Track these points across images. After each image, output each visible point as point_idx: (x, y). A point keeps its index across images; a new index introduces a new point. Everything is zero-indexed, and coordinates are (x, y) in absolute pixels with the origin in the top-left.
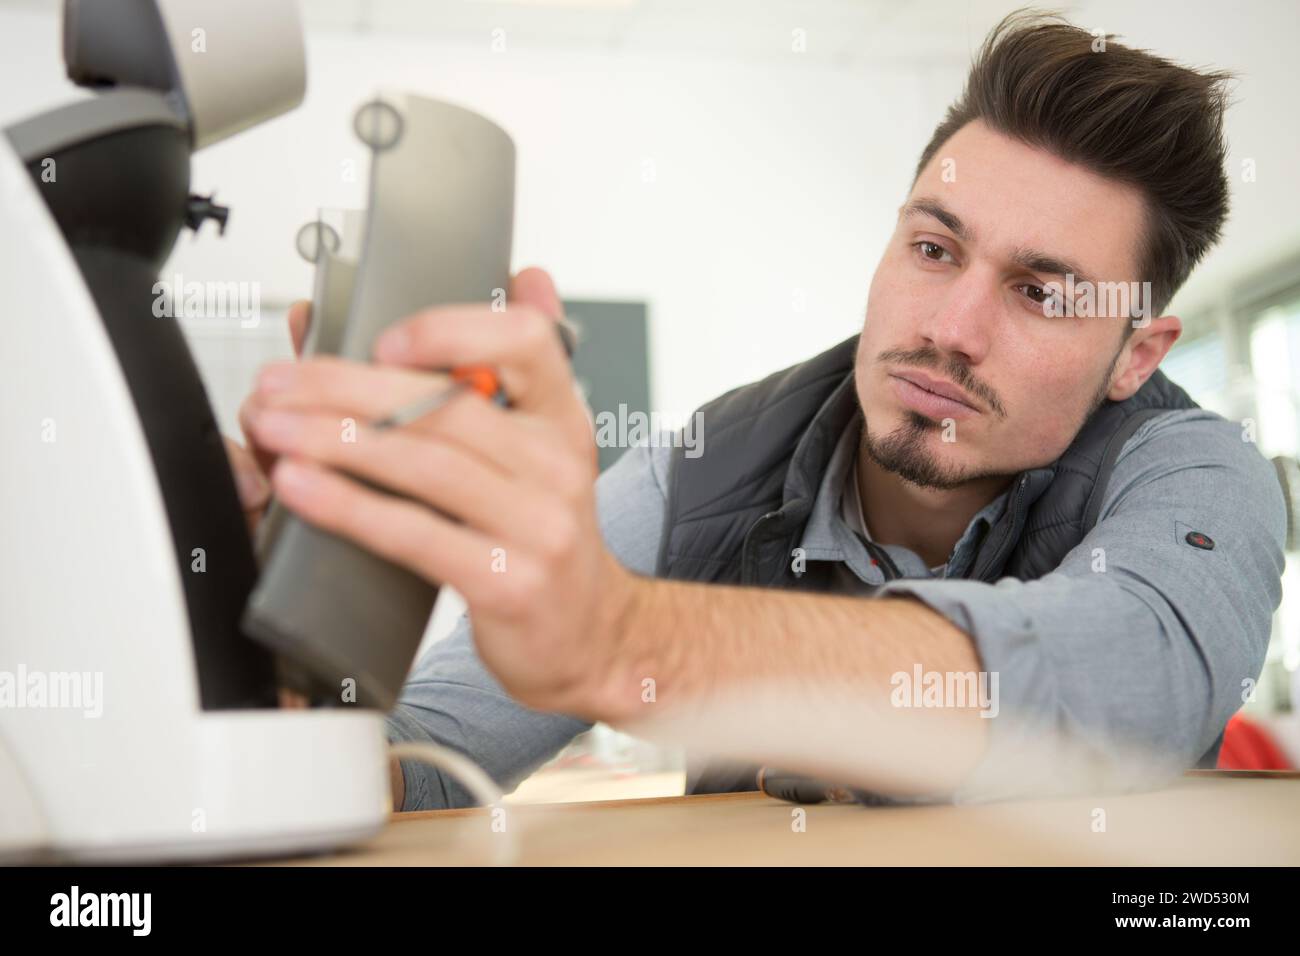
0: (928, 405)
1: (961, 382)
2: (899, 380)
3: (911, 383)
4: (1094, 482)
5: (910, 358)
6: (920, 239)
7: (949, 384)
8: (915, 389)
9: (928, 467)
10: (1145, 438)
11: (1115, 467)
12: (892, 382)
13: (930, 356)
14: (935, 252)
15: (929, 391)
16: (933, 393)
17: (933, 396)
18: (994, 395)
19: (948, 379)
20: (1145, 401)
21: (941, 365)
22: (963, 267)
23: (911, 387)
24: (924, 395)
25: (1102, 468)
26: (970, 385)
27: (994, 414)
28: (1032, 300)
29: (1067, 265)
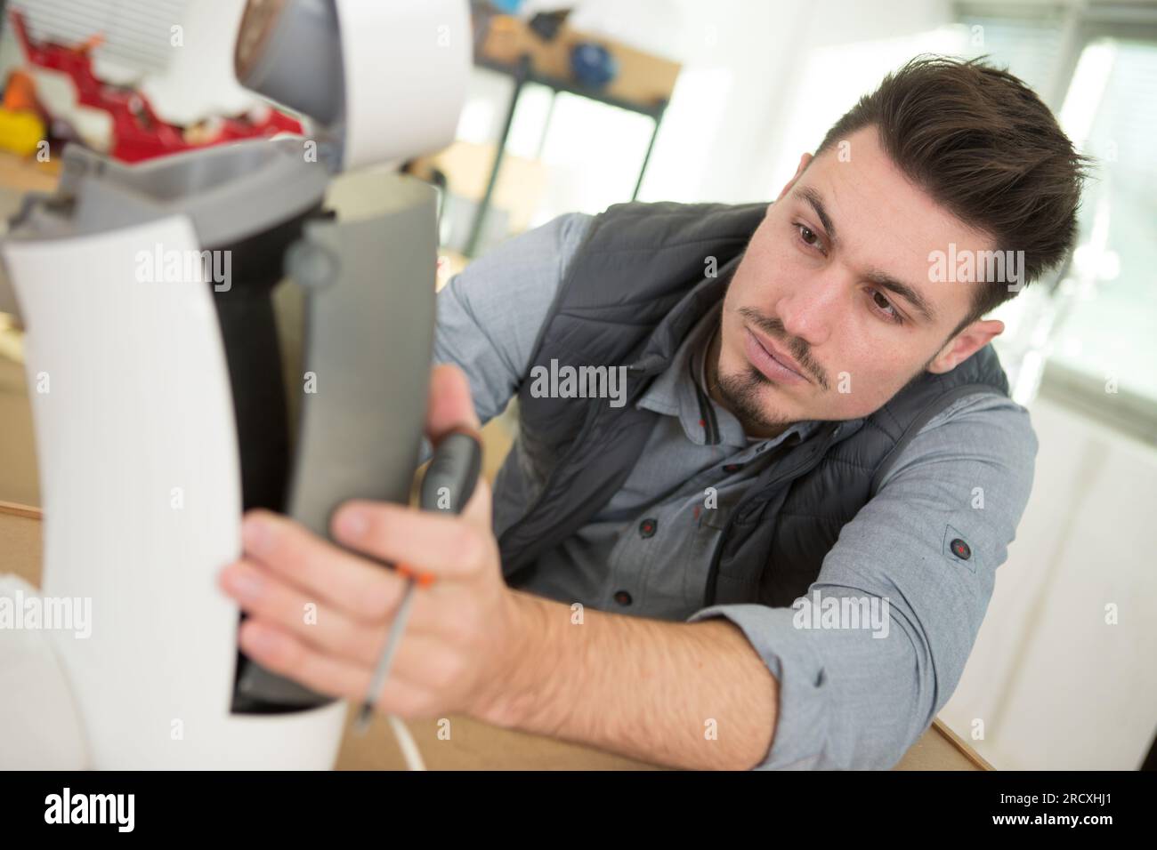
0: (768, 367)
1: (799, 358)
2: (752, 337)
3: (760, 343)
4: (896, 443)
5: (765, 325)
6: (801, 221)
7: (788, 358)
8: (761, 350)
9: (756, 411)
10: (950, 420)
11: (916, 436)
12: (746, 334)
13: (779, 330)
14: (810, 237)
15: (771, 356)
16: (774, 359)
17: (773, 361)
18: (823, 373)
19: (788, 353)
20: (963, 379)
21: (786, 340)
22: (829, 259)
23: (758, 347)
24: (767, 357)
25: (906, 434)
26: (806, 362)
27: (820, 387)
28: (877, 305)
29: (912, 289)
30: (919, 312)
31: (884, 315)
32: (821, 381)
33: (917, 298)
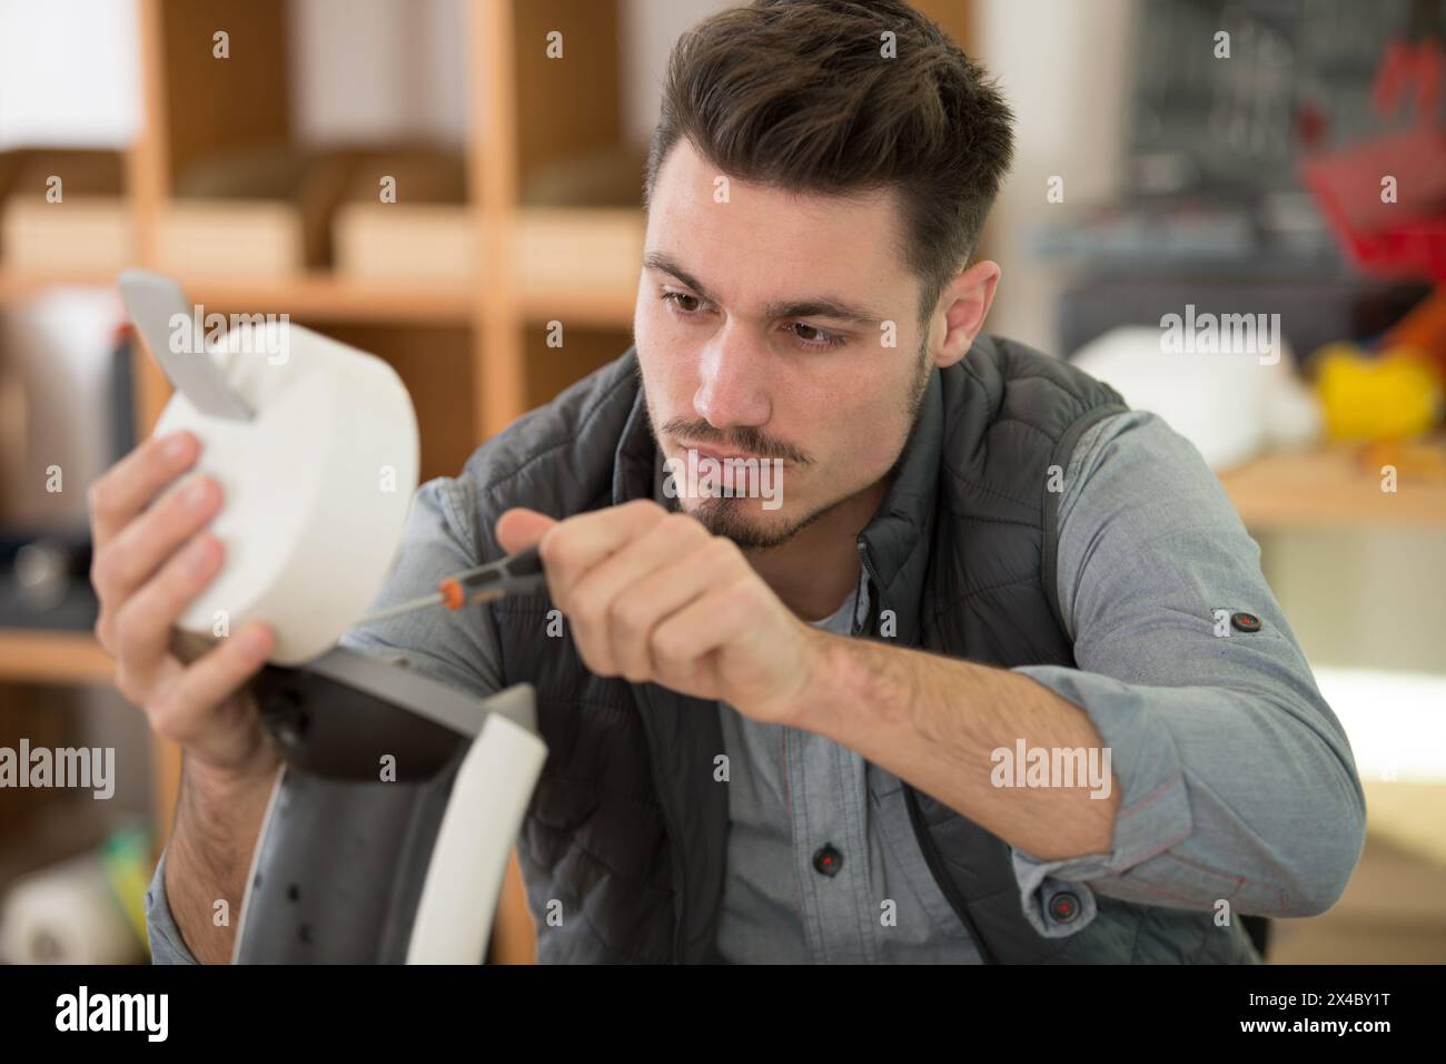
1: (753, 449)
5: (695, 432)
6: (670, 289)
13: (712, 430)
14: (689, 303)
18: (791, 449)
19: (736, 450)
21: (727, 436)
22: (722, 316)
26: (764, 448)
27: (802, 466)
28: (804, 340)
29: (826, 303)
30: (851, 321)
31: (818, 346)
32: (795, 459)
33: (838, 308)
